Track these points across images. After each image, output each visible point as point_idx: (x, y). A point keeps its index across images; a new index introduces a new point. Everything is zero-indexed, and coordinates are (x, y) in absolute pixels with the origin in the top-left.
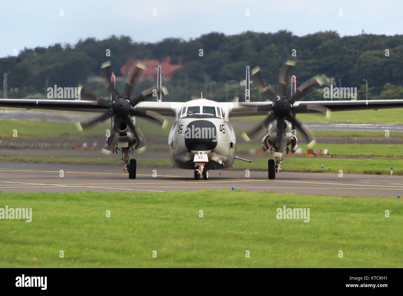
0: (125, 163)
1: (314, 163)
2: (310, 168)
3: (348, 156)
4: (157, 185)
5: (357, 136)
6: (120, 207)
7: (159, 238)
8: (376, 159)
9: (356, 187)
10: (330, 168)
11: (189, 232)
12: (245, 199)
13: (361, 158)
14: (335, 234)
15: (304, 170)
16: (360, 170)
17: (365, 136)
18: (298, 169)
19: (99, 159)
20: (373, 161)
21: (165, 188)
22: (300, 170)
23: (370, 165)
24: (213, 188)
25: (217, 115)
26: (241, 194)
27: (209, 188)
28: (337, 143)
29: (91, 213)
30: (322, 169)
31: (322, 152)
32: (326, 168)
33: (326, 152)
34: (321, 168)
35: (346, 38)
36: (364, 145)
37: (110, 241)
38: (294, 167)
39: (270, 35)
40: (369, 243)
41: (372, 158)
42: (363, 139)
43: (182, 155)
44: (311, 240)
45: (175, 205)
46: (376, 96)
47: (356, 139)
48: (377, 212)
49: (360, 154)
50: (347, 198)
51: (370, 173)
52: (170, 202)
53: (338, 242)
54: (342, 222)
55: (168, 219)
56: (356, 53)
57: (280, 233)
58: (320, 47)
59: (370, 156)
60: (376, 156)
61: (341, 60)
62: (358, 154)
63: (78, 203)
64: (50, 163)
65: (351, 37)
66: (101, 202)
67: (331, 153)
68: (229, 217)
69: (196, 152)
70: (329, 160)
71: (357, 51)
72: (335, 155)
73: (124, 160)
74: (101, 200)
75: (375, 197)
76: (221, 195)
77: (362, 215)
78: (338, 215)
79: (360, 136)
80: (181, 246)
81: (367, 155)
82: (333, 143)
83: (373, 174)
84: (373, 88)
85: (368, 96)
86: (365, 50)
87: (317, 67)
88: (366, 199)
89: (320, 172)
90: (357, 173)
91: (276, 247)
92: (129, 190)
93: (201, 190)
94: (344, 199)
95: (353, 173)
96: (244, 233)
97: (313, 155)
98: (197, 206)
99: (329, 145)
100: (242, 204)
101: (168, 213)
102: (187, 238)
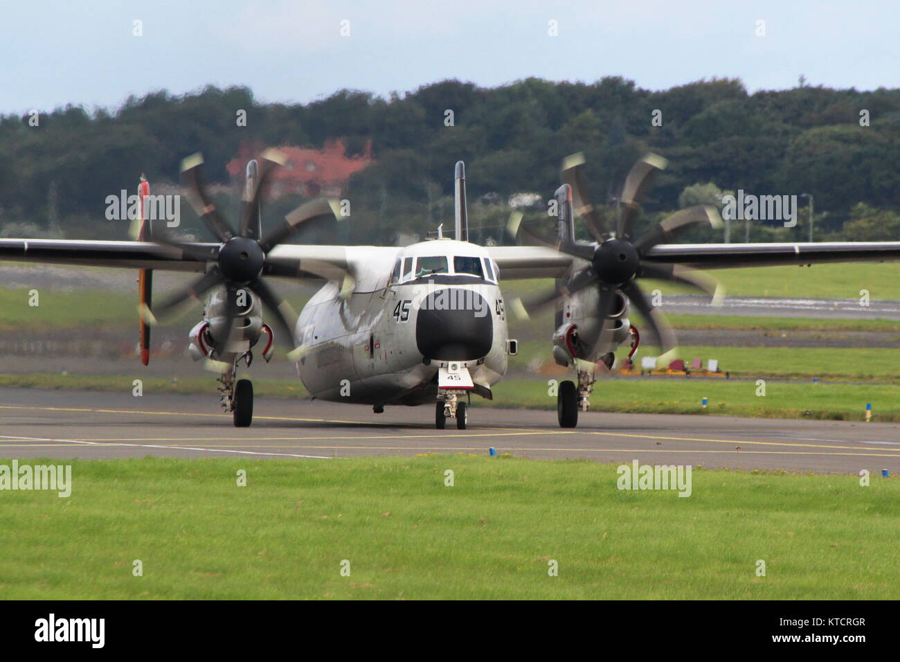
0: (228, 388)
1: (685, 393)
2: (676, 402)
3: (766, 375)
4: (312, 443)
5: (786, 328)
6: (225, 495)
7: (315, 568)
8: (833, 383)
9: (786, 449)
10: (724, 404)
11: (388, 554)
12: (521, 477)
13: (796, 380)
14: (735, 561)
15: (660, 408)
16: (793, 410)
17: (807, 329)
18: (646, 406)
19: (175, 379)
20: (825, 388)
21: (332, 450)
22: (652, 407)
23: (818, 396)
24: (446, 451)
25: (487, 278)
26: (513, 465)
27: (435, 451)
28: (739, 346)
29: (154, 507)
30: (705, 406)
31: (704, 368)
32: (714, 404)
33: (712, 365)
34: (701, 403)
35: (761, 95)
36: (804, 349)
37: (199, 574)
38: (637, 400)
39: (580, 87)
40: (815, 583)
41: (821, 381)
42: (802, 335)
43: (405, 371)
44: (677, 574)
45: (354, 489)
46: (834, 234)
47: (784, 335)
48: (835, 509)
49: (795, 371)
50: (762, 474)
51: (818, 416)
52: (342, 483)
53: (740, 579)
54: (749, 533)
55: (335, 523)
56: (785, 133)
57: (604, 559)
58: (699, 116)
59: (816, 376)
60: (831, 377)
61: (750, 149)
62: (790, 372)
63: (124, 484)
64: (57, 388)
65: (773, 94)
66: (180, 482)
67: (724, 369)
68: (482, 519)
69: (442, 364)
70: (719, 384)
71: (788, 127)
72: (736, 374)
73: (225, 383)
74: (179, 477)
75: (828, 473)
76: (464, 467)
77: (798, 516)
78: (740, 516)
79: (795, 329)
80: (369, 588)
81: (811, 373)
82: (731, 344)
83: (824, 419)
84: (825, 214)
85: (815, 233)
86: (808, 126)
87: (694, 164)
88: (807, 478)
89: (698, 412)
90: (785, 416)
91: (593, 592)
92: (247, 455)
93: (418, 455)
94: (756, 476)
95: (777, 417)
96: (519, 557)
97: (683, 373)
98: (406, 494)
99: (722, 349)
100: (513, 488)
101: (339, 508)
102: (383, 568)
